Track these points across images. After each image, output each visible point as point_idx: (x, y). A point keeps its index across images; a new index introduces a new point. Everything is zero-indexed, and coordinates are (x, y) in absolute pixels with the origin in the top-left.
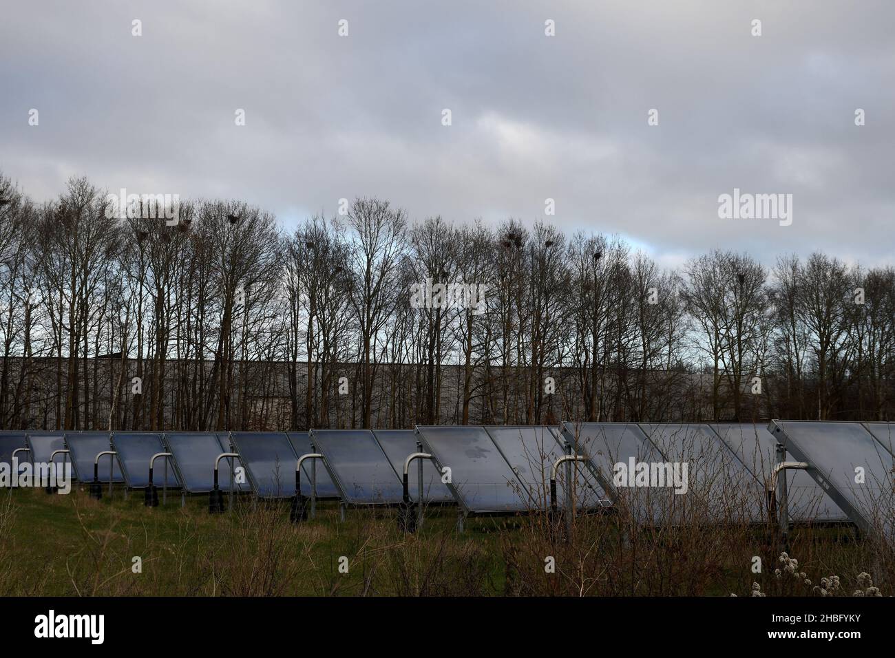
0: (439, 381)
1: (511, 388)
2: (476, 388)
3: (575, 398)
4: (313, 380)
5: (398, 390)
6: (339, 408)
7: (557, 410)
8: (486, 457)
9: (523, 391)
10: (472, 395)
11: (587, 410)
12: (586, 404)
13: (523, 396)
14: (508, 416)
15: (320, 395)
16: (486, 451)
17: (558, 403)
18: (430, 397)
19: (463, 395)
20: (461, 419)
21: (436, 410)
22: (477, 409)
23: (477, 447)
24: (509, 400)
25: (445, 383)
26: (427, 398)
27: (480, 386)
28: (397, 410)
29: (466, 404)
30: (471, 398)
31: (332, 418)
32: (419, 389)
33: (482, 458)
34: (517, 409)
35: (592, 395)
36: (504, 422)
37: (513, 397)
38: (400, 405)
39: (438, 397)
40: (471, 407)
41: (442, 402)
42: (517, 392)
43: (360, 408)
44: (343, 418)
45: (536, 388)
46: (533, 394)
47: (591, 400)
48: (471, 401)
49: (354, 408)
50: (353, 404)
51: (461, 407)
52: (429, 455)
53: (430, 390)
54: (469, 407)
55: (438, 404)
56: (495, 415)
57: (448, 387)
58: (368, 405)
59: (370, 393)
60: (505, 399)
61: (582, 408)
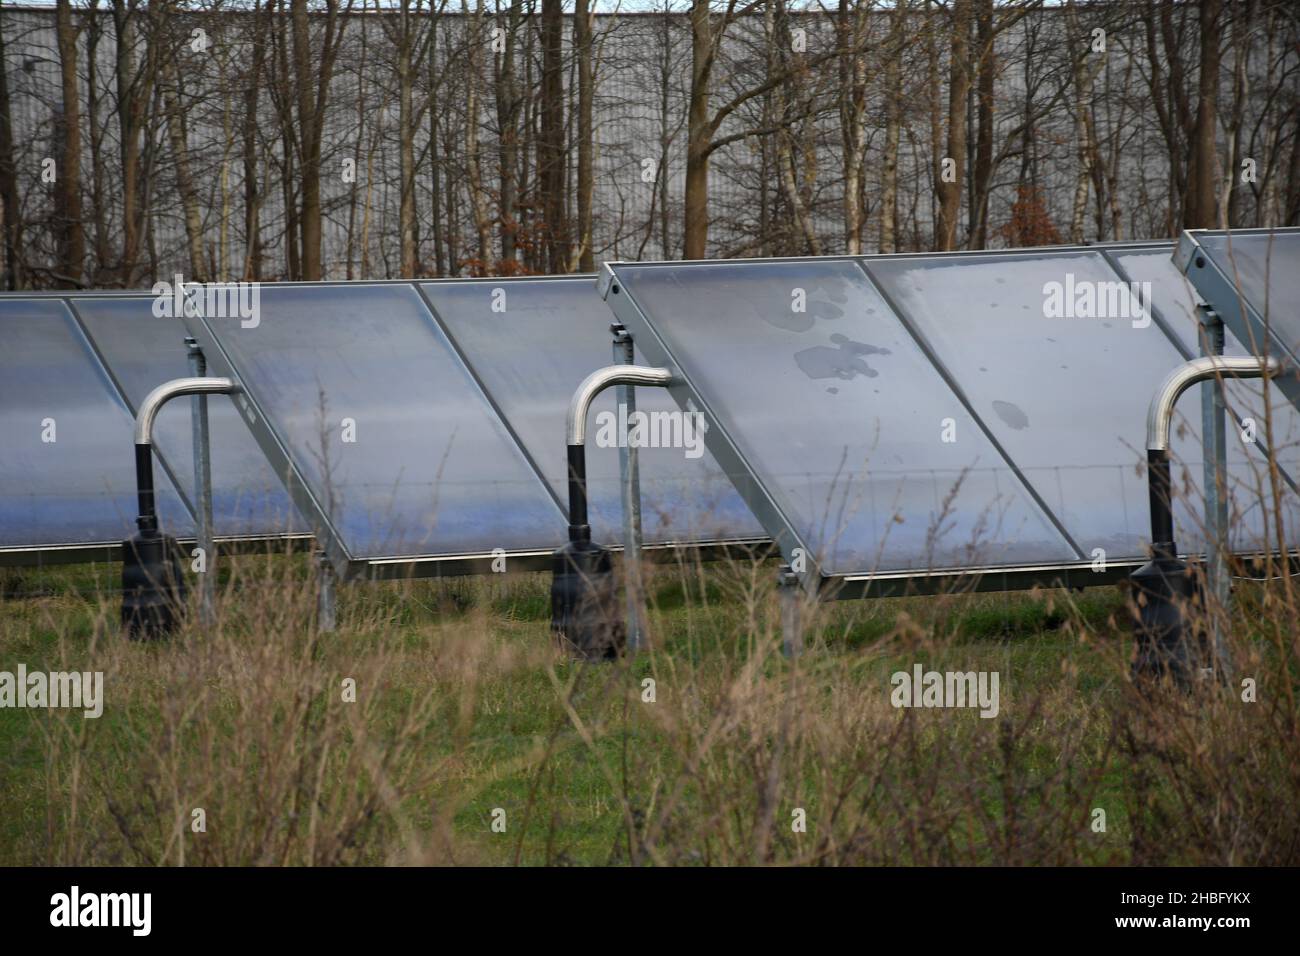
0: (587, 81)
1: (875, 100)
2: (736, 103)
3: (1128, 130)
4: (81, 86)
5: (426, 120)
6: (189, 195)
7: (1054, 177)
8: (873, 374)
9: (920, 110)
10: (723, 131)
11: (1175, 174)
12: (1172, 148)
13: (921, 129)
14: (865, 211)
15: (111, 142)
16: (871, 350)
17: (1059, 151)
18: (550, 142)
19: (684, 134)
20: (676, 227)
21: (580, 196)
22: (739, 188)
23: (836, 338)
24: (868, 147)
25: (609, 87)
26: (541, 151)
27: (751, 95)
28: (424, 201)
29: (696, 167)
30: (716, 146)
31: (166, 235)
32: (507, 112)
33: (861, 378)
34: (897, 181)
35: (1201, 110)
36: (849, 236)
37: (879, 136)
38: (436, 181)
39: (585, 143)
40: (714, 182)
41: (601, 162)
42: (896, 112)
43: (278, 194)
44: (213, 235)
45: (971, 92)
46: (961, 119)
47: (1196, 133)
48: (716, 157)
49: (253, 197)
50: (249, 180)
51: (677, 183)
52: (661, 373)
53: (552, 118)
54: (710, 181)
55: (585, 170)
56: (811, 207)
57: (622, 104)
58: (310, 182)
59: (317, 136)
60: (849, 142)
61: (1158, 167)
